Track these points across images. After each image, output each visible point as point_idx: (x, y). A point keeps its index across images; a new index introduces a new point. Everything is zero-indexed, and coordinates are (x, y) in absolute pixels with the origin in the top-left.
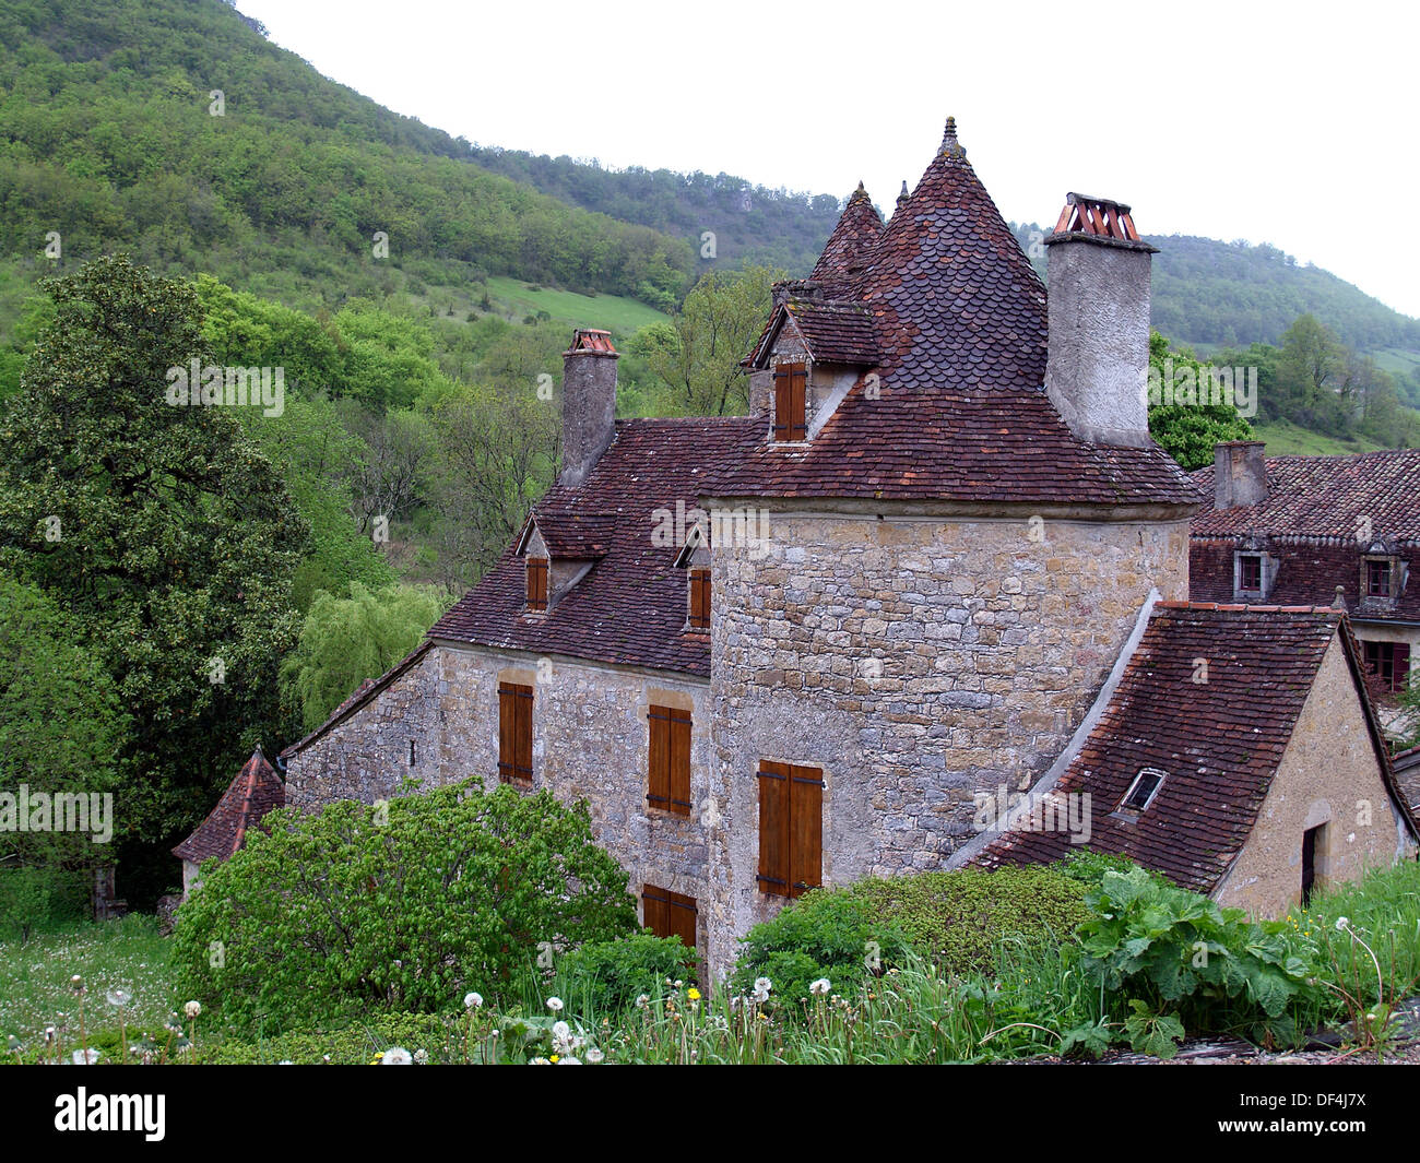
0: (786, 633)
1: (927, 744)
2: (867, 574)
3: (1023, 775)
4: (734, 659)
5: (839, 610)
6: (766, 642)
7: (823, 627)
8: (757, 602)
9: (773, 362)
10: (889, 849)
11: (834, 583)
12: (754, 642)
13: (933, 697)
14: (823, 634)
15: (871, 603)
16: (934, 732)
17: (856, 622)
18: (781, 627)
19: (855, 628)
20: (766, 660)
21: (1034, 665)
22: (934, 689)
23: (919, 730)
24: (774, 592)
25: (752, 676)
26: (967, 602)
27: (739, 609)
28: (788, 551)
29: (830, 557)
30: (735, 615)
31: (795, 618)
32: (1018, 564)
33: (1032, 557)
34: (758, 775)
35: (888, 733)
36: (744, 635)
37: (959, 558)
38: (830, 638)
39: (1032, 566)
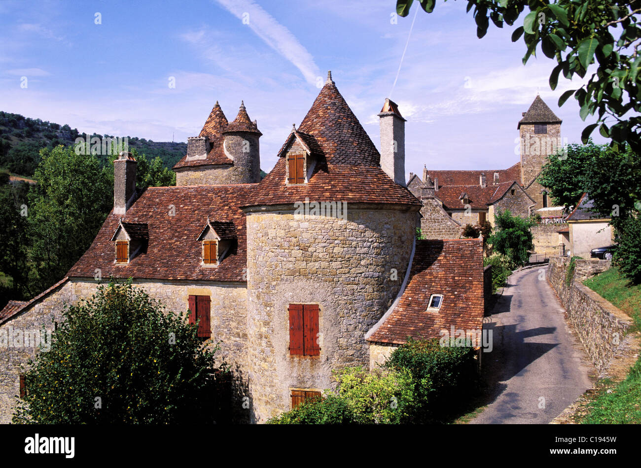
0: (300, 255)
1: (358, 292)
2: (335, 231)
3: (389, 301)
4: (274, 267)
5: (324, 245)
6: (290, 259)
7: (317, 251)
8: (286, 245)
9: (288, 155)
10: (346, 332)
11: (321, 235)
12: (285, 259)
13: (360, 275)
14: (318, 254)
15: (336, 242)
16: (361, 287)
17: (331, 249)
18: (297, 253)
19: (331, 251)
20: (291, 266)
21: (391, 262)
22: (360, 272)
23: (355, 287)
24: (294, 240)
25: (284, 272)
26: (370, 240)
27: (276, 248)
28: (300, 224)
29: (320, 225)
30: (274, 250)
31: (305, 249)
32: (385, 226)
33: (389, 223)
34: (288, 310)
35: (344, 289)
36: (279, 257)
37: (368, 224)
38: (321, 255)
39: (389, 227)
